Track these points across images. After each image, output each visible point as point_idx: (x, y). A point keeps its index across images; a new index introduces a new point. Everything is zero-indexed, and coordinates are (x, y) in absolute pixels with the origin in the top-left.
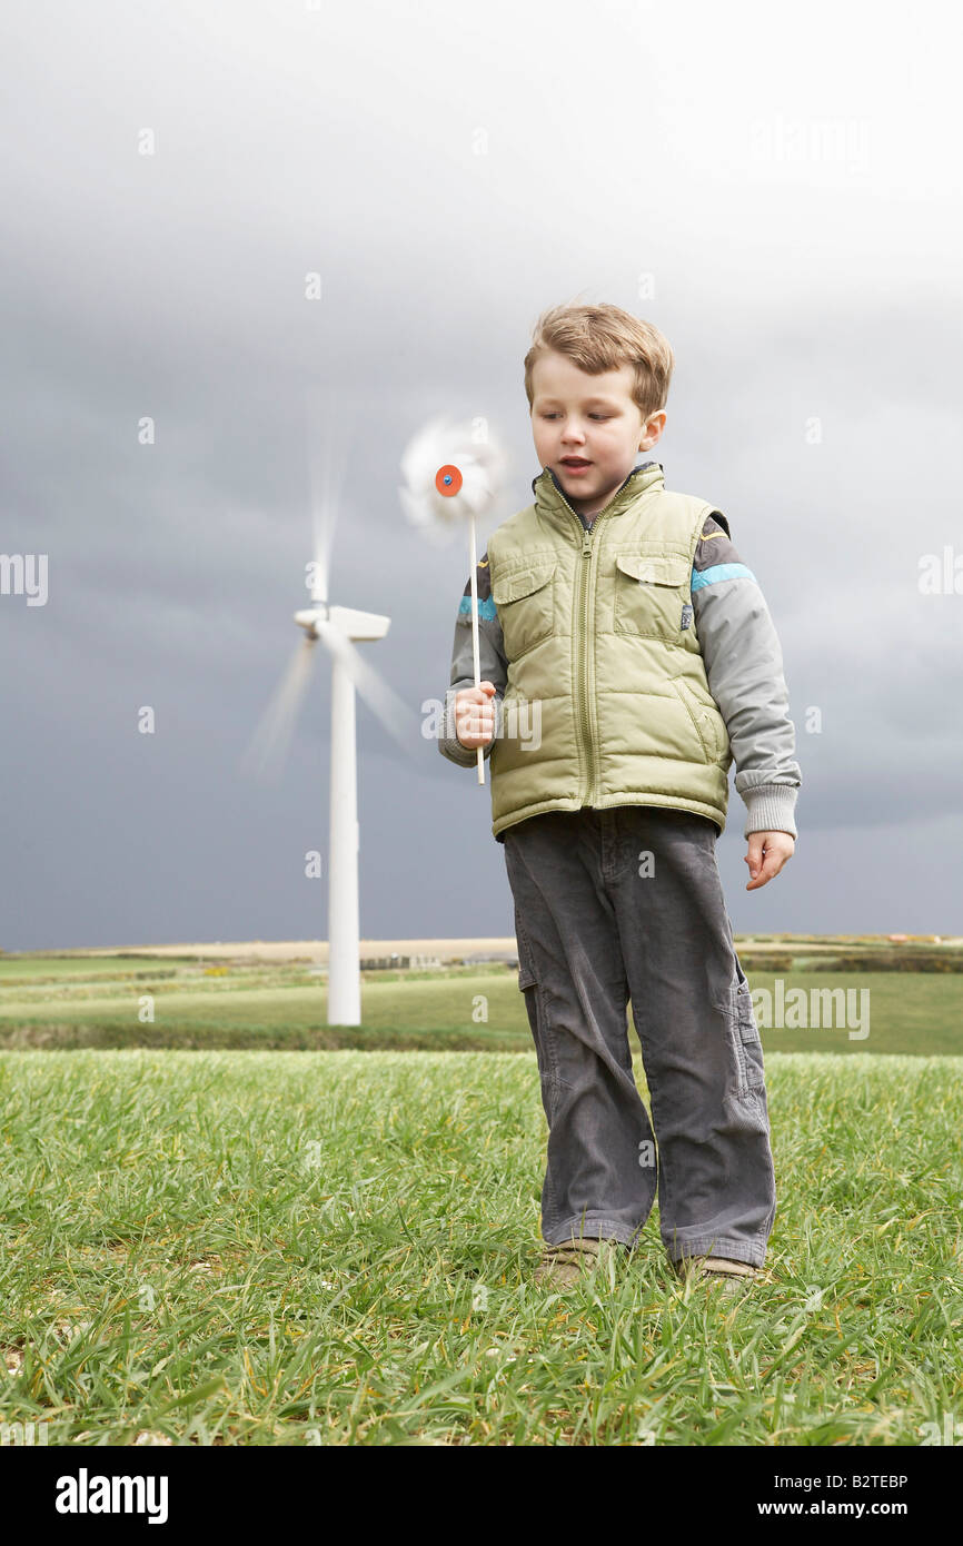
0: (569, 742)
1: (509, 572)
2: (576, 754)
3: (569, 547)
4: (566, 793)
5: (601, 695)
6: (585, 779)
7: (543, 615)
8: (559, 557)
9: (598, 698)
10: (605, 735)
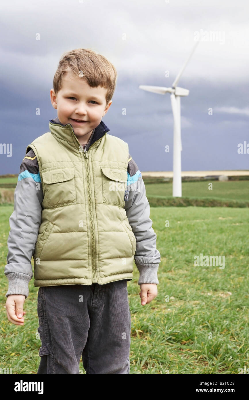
0: (85, 253)
1: (50, 168)
2: (87, 258)
3: (78, 160)
4: (83, 276)
5: (101, 233)
6: (91, 269)
7: (71, 193)
8: (74, 165)
9: (99, 234)
10: (102, 251)
